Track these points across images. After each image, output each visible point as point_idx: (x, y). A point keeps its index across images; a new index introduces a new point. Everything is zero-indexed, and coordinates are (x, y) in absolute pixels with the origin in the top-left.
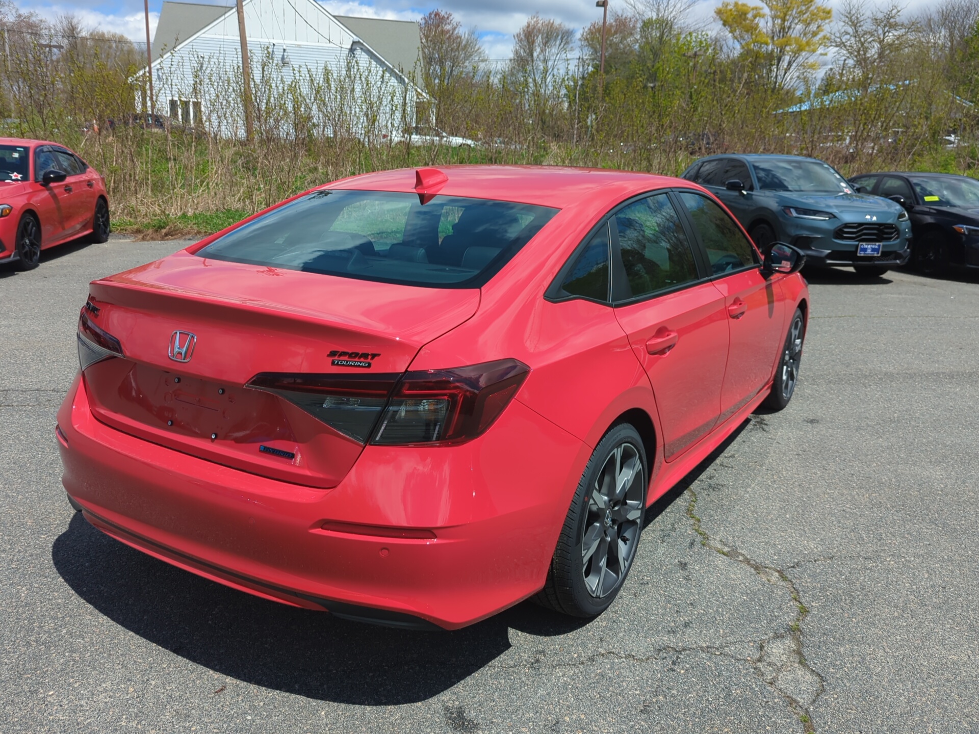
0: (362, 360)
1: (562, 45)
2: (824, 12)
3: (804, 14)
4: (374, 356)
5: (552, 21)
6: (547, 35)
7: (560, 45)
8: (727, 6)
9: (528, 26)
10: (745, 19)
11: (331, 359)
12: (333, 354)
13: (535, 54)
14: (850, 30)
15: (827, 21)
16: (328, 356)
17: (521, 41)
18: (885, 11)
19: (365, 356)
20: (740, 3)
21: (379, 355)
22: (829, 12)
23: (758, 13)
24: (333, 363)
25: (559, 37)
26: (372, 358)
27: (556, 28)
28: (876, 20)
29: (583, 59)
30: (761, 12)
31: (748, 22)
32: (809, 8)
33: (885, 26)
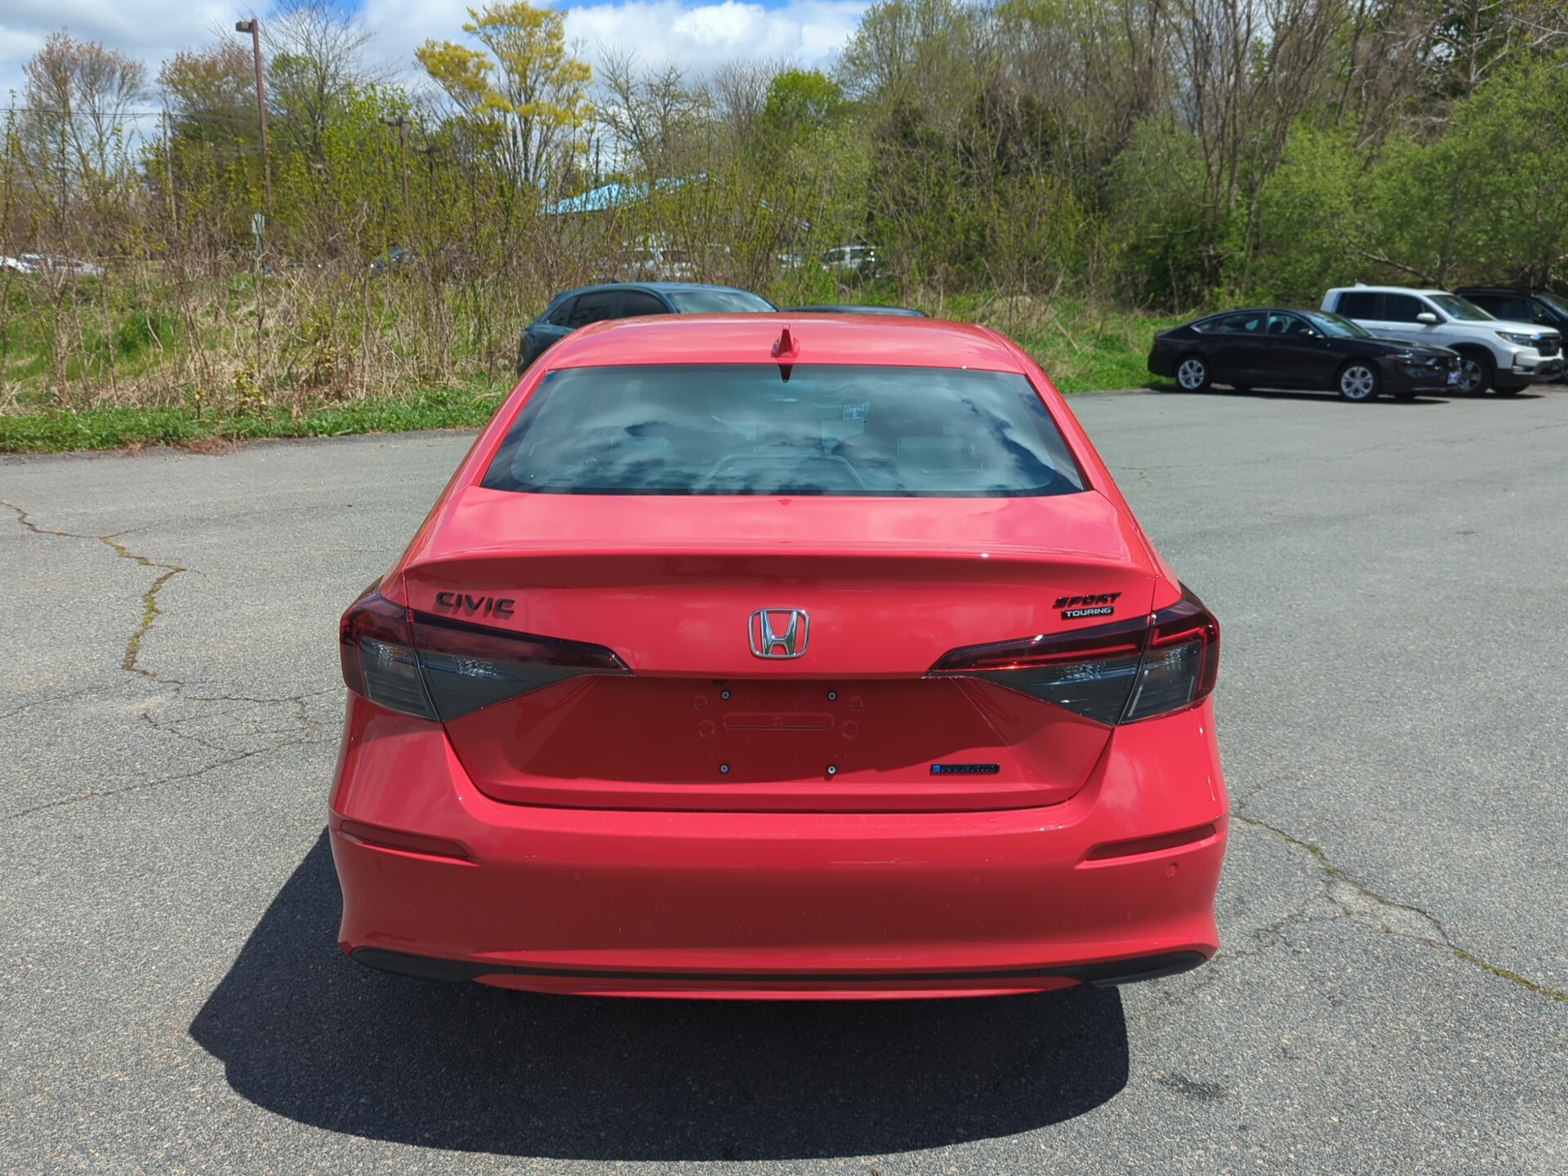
0: (1100, 605)
1: (125, 90)
2: (580, 69)
3: (553, 69)
4: (1114, 597)
5: (96, 46)
6: (92, 68)
7: (121, 88)
8: (433, 47)
9: (50, 51)
10: (466, 70)
11: (1060, 610)
12: (1060, 603)
13: (73, 103)
14: (619, 98)
15: (586, 83)
16: (1054, 607)
17: (38, 77)
18: (661, 74)
19: (1102, 599)
20: (453, 44)
21: (1118, 595)
22: (587, 70)
23: (483, 62)
24: (1064, 616)
25: (118, 75)
26: (1112, 601)
27: (109, 59)
28: (651, 86)
29: (170, 116)
30: (486, 59)
31: (469, 74)
32: (557, 60)
33: (664, 96)
